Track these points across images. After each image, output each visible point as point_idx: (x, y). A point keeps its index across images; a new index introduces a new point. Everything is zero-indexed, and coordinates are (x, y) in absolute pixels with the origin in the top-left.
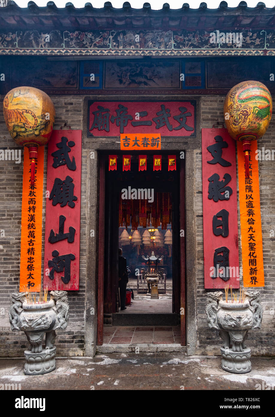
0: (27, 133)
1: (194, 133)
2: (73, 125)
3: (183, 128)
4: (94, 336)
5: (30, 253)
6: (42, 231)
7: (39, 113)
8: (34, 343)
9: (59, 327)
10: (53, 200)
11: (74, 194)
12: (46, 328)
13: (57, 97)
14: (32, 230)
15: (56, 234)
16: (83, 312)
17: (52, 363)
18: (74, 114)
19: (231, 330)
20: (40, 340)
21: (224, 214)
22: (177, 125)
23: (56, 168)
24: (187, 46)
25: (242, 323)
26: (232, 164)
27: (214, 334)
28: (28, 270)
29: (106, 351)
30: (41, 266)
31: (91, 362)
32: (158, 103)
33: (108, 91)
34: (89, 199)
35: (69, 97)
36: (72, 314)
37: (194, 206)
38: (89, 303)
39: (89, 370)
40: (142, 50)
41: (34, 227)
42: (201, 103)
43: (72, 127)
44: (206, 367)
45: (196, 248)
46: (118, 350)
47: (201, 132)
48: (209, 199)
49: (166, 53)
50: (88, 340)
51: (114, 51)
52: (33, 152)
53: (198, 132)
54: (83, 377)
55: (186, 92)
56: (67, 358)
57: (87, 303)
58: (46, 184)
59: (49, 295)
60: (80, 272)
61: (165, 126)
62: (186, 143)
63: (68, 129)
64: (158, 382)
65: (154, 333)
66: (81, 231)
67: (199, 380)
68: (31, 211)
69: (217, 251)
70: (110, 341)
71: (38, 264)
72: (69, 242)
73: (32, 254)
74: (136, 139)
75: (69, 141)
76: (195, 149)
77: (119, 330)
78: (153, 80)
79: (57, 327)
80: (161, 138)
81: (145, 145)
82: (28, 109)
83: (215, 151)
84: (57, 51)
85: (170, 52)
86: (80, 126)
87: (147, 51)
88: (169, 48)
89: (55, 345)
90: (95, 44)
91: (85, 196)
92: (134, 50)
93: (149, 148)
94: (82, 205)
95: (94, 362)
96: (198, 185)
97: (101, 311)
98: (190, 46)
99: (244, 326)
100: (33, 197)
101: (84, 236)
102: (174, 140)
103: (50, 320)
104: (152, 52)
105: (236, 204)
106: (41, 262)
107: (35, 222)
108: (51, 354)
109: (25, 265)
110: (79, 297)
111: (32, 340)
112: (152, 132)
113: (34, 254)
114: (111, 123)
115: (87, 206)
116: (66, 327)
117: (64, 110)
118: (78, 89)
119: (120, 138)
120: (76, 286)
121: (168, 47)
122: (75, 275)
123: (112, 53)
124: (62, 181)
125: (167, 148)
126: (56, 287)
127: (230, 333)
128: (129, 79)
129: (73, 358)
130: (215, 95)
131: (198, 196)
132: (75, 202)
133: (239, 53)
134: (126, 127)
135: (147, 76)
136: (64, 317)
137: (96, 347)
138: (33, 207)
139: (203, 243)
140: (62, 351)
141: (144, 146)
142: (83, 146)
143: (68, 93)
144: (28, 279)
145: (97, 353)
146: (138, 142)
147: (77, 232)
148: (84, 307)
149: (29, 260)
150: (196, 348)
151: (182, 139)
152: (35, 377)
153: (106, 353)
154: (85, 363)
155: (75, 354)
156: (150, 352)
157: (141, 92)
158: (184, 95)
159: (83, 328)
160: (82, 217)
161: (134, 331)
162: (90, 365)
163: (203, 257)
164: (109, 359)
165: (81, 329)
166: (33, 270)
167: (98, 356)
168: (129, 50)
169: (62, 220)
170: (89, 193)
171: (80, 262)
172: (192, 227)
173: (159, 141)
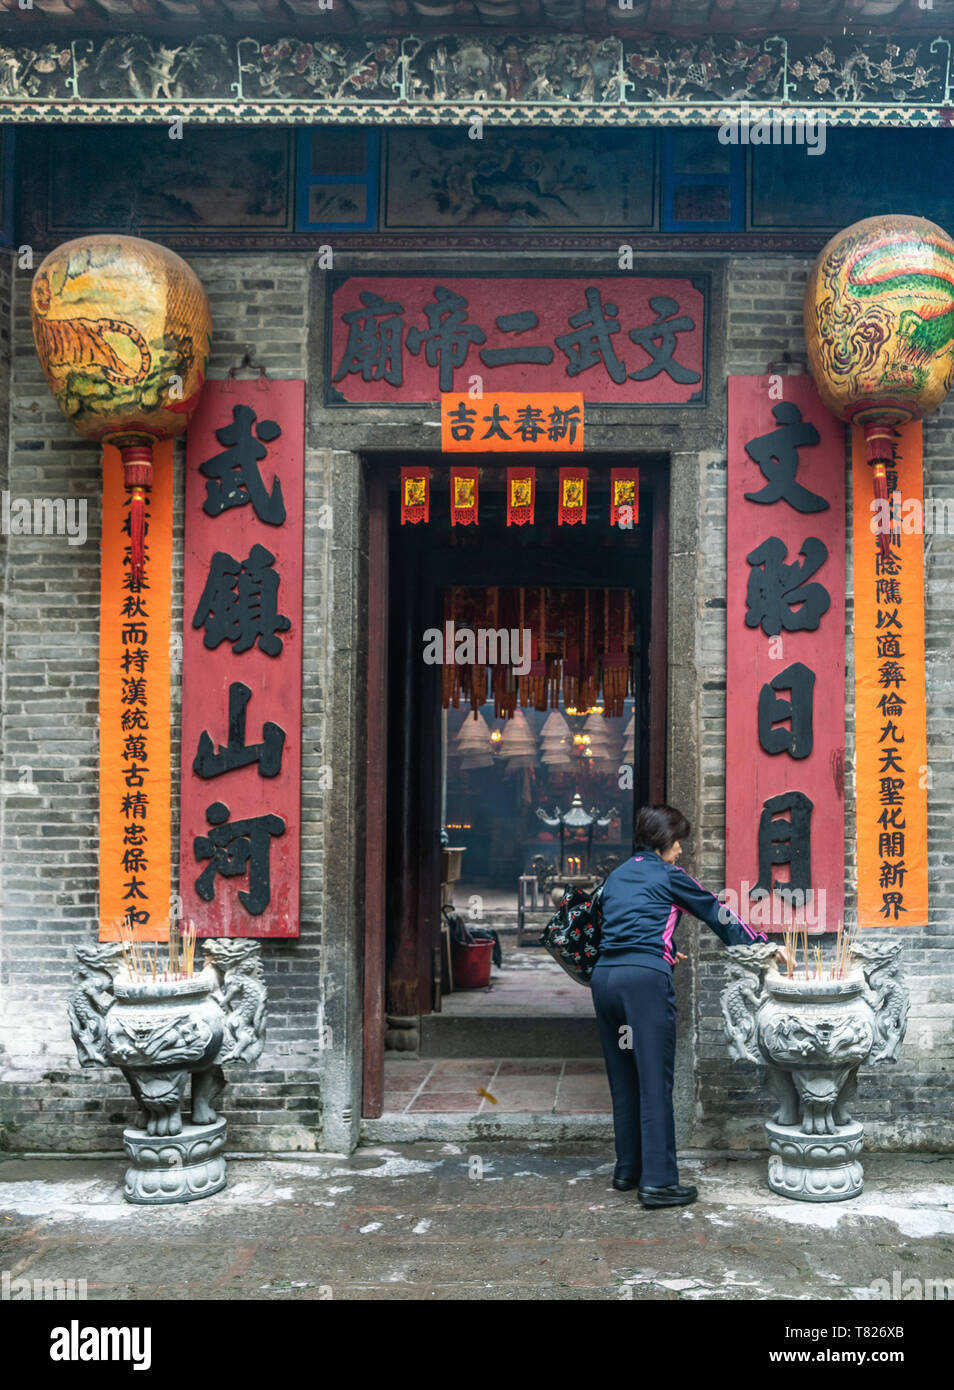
0: (116, 401)
1: (701, 392)
2: (273, 362)
3: (663, 374)
4: (352, 1089)
5: (131, 811)
6: (172, 738)
7: (154, 329)
8: (154, 1104)
9: (236, 1055)
10: (206, 631)
11: (280, 607)
12: (192, 1058)
13: (215, 261)
14: (136, 732)
15: (220, 747)
16: (314, 1008)
17: (215, 1167)
18: (277, 322)
19: (798, 1067)
20: (172, 1096)
21: (798, 681)
22: (640, 361)
23: (214, 516)
24: (671, 94)
25: (833, 1043)
26: (832, 503)
27: (754, 1082)
28: (126, 870)
29: (394, 1137)
30: (169, 856)
31: (342, 1170)
32: (575, 282)
33: (396, 239)
34: (330, 626)
35: (258, 259)
36: (278, 1016)
37: (697, 651)
38: (334, 979)
39: (334, 1191)
40: (514, 106)
41: (143, 723)
42: (727, 282)
43: (269, 370)
44: (718, 1185)
45: (702, 797)
46: (434, 1133)
47: (725, 389)
48: (750, 626)
49: (599, 116)
50: (333, 1102)
51: (416, 110)
52: (138, 466)
53: (715, 388)
54: (314, 1211)
55: (677, 242)
56: (261, 1155)
57: (326, 980)
58: (182, 573)
59: (201, 952)
60: (301, 877)
61: (601, 367)
62: (673, 428)
63: (255, 377)
64: (555, 1226)
65: (561, 1082)
66: (304, 736)
67: (687, 1219)
68: (132, 666)
69: (772, 808)
70: (408, 1107)
71: (158, 848)
72: (264, 776)
73: (138, 816)
74: (496, 410)
75: (259, 421)
76: (704, 449)
77: (440, 1072)
78: (557, 197)
79: (230, 1055)
80: (586, 407)
81: (529, 435)
82: (118, 318)
83: (773, 457)
84: (217, 108)
85: (612, 112)
86: (300, 366)
87: (530, 108)
88: (608, 99)
89: (223, 1115)
90: (349, 85)
91: (318, 614)
92: (485, 107)
93: (544, 444)
94: (306, 647)
95: (353, 1167)
96: (712, 575)
97: (374, 1006)
98: (683, 92)
99: (842, 1053)
100: (138, 618)
101: (316, 754)
102: (631, 417)
103: (205, 1034)
104: (550, 111)
105: (843, 644)
106: (170, 843)
107: (145, 704)
108: (210, 1139)
109: (116, 851)
110: (299, 960)
111: (149, 1094)
112: (554, 387)
113: (144, 816)
114: (407, 356)
115: (323, 649)
116: (259, 1056)
117: (243, 307)
118: (290, 229)
119: (439, 408)
120: (288, 922)
121: (604, 95)
122: (285, 885)
123: (408, 115)
124: (236, 563)
125: (606, 446)
126: (220, 924)
127: (796, 1076)
128: (472, 192)
129: (283, 1155)
130: (780, 255)
131: (710, 617)
132: (282, 638)
133: (854, 117)
134: (461, 370)
135: (537, 183)
136: (251, 1023)
137: (358, 1121)
138: (139, 652)
139: (723, 781)
140: (247, 1134)
141: (524, 439)
142: (311, 438)
143: (254, 243)
144: (126, 897)
145: (361, 1142)
146: (503, 424)
147: (291, 741)
148: (316, 993)
149: (130, 836)
150: (693, 1128)
151: (657, 412)
152: (160, 1210)
153: (392, 1143)
154: (323, 1171)
155: (288, 1146)
156: (539, 1140)
157: (514, 240)
158: (670, 254)
159: (314, 1060)
160: (306, 687)
161: (492, 1074)
162: (338, 1177)
163: (724, 827)
164: (402, 1160)
165: (309, 1066)
166: (144, 868)
167: (366, 1153)
168: (468, 105)
169: (240, 697)
170: (331, 606)
171: (301, 842)
172: (689, 725)
173: (578, 420)
